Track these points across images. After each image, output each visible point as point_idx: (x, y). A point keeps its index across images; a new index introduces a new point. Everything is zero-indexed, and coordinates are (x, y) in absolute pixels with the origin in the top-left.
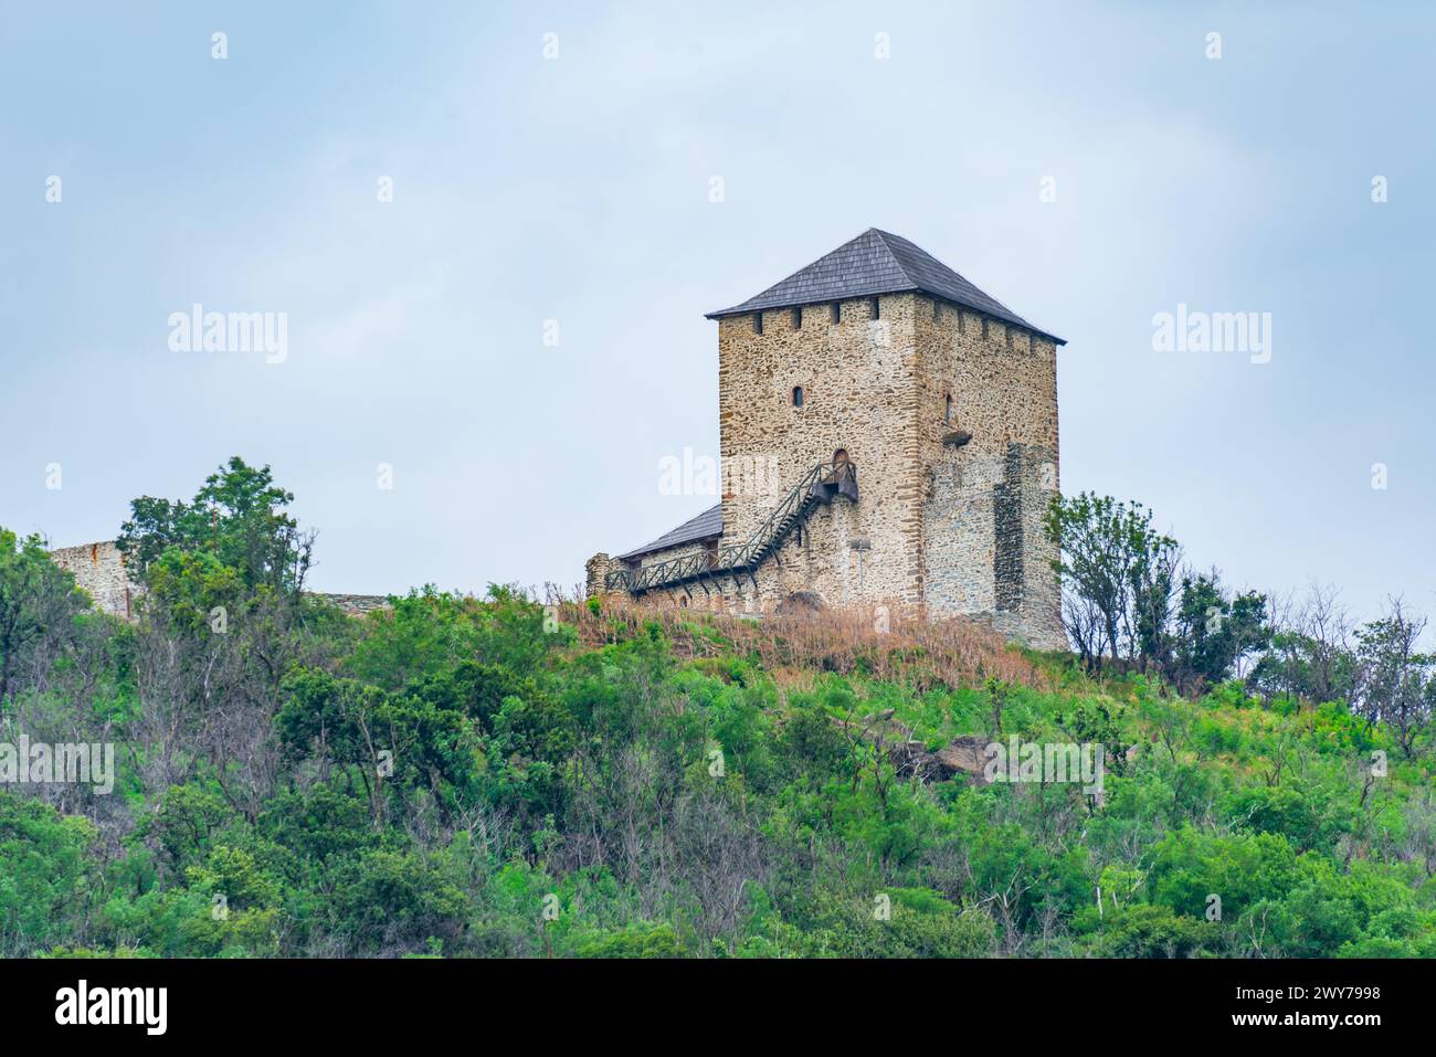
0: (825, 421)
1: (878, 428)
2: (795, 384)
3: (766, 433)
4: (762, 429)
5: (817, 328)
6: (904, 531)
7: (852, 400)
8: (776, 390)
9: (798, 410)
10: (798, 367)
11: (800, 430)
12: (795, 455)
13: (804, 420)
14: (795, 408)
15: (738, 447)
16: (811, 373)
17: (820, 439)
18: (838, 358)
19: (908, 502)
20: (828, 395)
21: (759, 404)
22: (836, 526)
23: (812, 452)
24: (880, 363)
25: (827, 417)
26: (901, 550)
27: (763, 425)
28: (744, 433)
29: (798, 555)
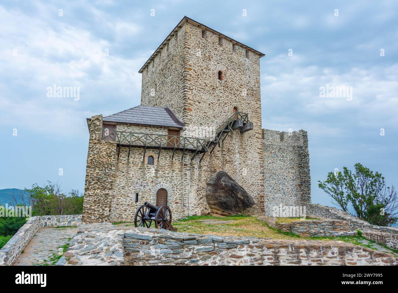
0: (230, 91)
1: (249, 104)
2: (220, 69)
3: (207, 86)
4: (205, 83)
5: (229, 50)
6: (258, 153)
7: (240, 87)
8: (212, 68)
9: (220, 81)
10: (221, 63)
11: (221, 91)
12: (219, 102)
13: (222, 87)
14: (219, 80)
15: (194, 87)
16: (226, 68)
17: (229, 99)
18: (235, 67)
19: (259, 140)
20: (232, 81)
21: (204, 71)
22: (234, 142)
23: (226, 104)
24: (249, 77)
25: (232, 90)
26: (257, 161)
27: (206, 81)
28: (197, 82)
29: (218, 151)
